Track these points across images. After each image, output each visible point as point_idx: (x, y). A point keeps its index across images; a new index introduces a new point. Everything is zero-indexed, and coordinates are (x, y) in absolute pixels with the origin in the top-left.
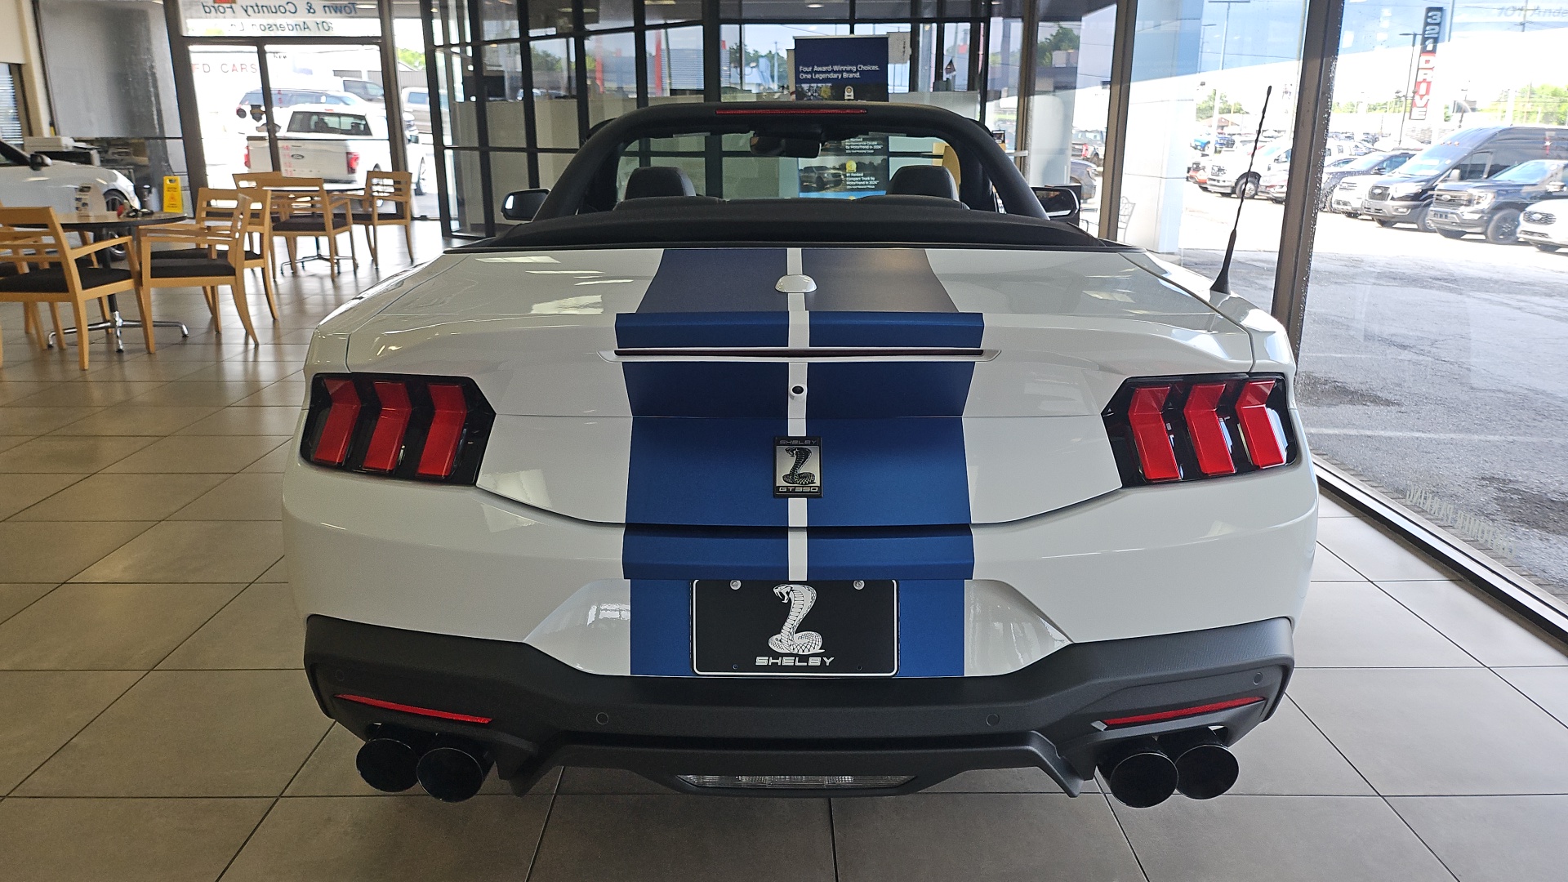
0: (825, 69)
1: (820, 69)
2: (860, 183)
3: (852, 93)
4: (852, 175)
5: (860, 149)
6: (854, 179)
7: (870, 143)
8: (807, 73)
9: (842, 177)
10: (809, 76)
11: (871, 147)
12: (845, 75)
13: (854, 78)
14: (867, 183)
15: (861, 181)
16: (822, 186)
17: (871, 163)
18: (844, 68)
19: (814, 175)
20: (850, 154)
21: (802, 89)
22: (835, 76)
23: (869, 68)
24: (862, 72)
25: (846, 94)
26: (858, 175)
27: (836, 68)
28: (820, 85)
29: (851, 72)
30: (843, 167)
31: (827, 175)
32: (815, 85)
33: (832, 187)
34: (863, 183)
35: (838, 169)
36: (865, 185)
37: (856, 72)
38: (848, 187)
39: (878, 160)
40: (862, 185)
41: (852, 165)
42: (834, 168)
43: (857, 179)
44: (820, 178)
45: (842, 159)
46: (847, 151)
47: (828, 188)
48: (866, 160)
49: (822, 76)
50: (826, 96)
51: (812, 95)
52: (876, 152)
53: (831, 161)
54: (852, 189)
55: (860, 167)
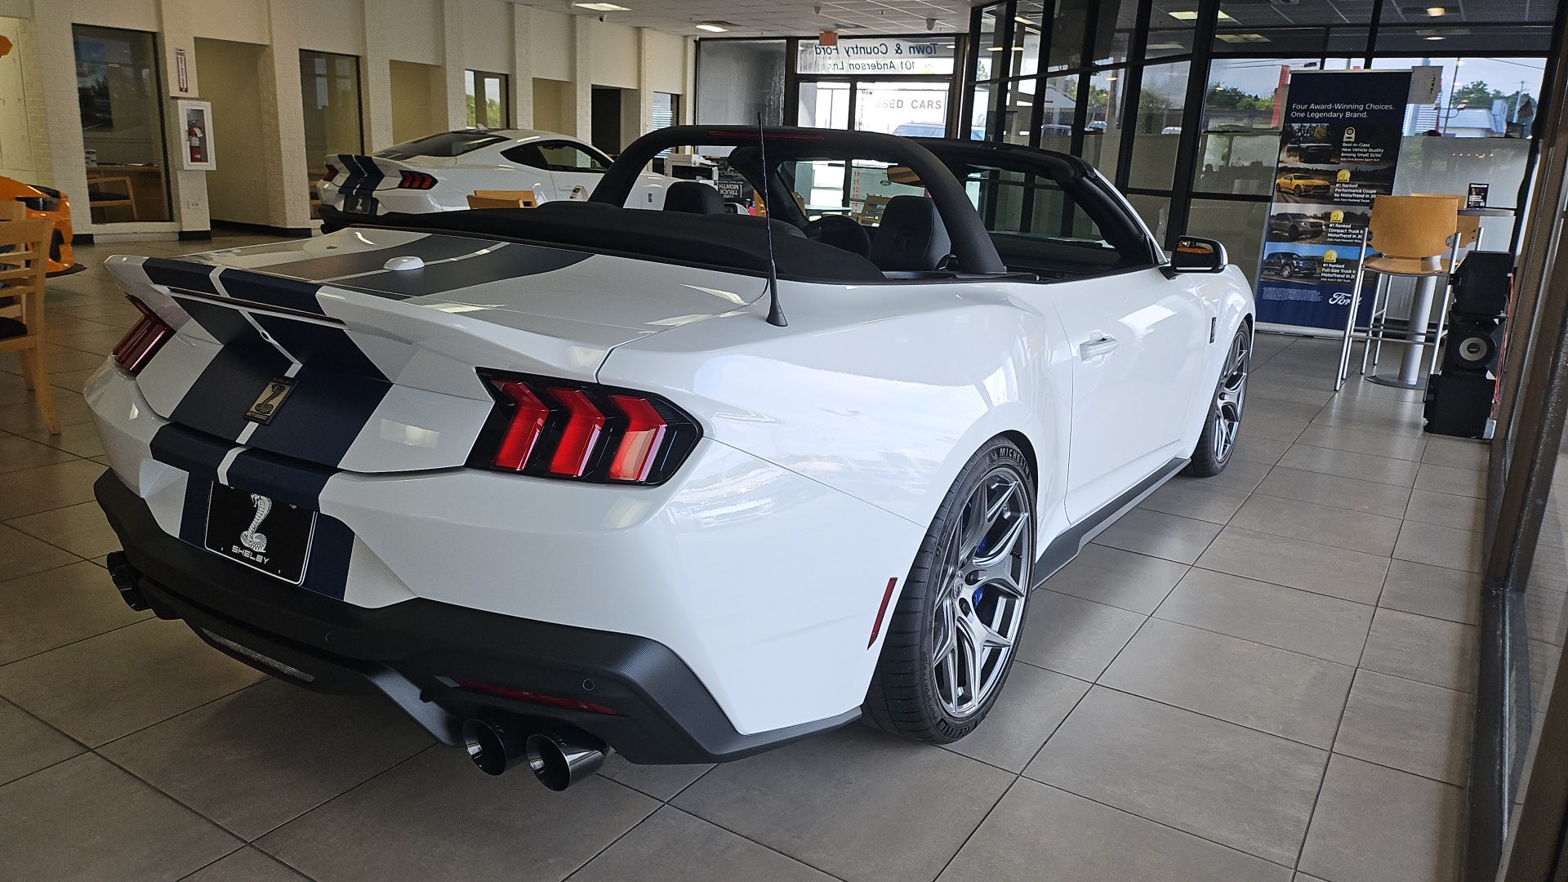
0: (1323, 107)
1: (1318, 107)
2: (1345, 236)
3: (1353, 135)
4: (1337, 225)
5: (1352, 198)
6: (1338, 231)
7: (1367, 191)
8: (1301, 111)
9: (1324, 227)
10: (1302, 115)
11: (1367, 196)
12: (1348, 114)
13: (1359, 118)
14: (1354, 236)
15: (1348, 233)
16: (1295, 236)
17: (1364, 216)
18: (1348, 107)
19: (1288, 224)
20: (1339, 203)
21: (1292, 128)
22: (1335, 115)
23: (1380, 107)
24: (1370, 112)
25: (1346, 135)
26: (1344, 226)
27: (1338, 106)
28: (1314, 125)
29: (1357, 111)
30: (1327, 216)
31: (1305, 225)
32: (1309, 125)
33: (1307, 238)
34: (1349, 236)
35: (1319, 218)
36: (1352, 238)
37: (1362, 112)
38: (1328, 240)
40: (1348, 239)
41: (1338, 215)
42: (1315, 217)
43: (1342, 231)
44: (1294, 227)
45: (1326, 208)
46: (1335, 199)
47: (1302, 239)
49: (1318, 115)
50: (1319, 137)
51: (1302, 135)
53: (1312, 209)
54: (1334, 243)
55: (1348, 217)
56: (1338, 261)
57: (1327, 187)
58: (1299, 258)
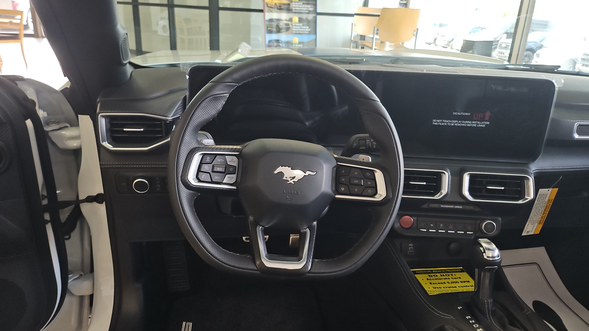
2: (300, 30)
4: (296, 25)
5: (301, 10)
6: (297, 27)
7: (306, 6)
9: (290, 25)
11: (307, 9)
14: (304, 30)
15: (301, 28)
16: (279, 30)
17: (307, 19)
19: (274, 24)
20: (295, 13)
26: (299, 25)
30: (291, 20)
31: (282, 25)
33: (284, 31)
34: (302, 30)
35: (288, 21)
36: (303, 31)
38: (293, 32)
39: (311, 17)
40: (301, 31)
41: (296, 19)
42: (286, 20)
43: (299, 27)
44: (278, 26)
45: (290, 15)
46: (294, 11)
47: (282, 32)
48: (304, 16)
52: (309, 12)
53: (284, 16)
54: (296, 34)
55: (301, 20)
56: (300, 43)
57: (289, 4)
58: (282, 43)
